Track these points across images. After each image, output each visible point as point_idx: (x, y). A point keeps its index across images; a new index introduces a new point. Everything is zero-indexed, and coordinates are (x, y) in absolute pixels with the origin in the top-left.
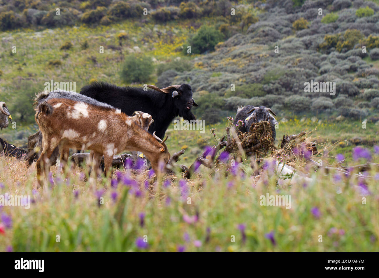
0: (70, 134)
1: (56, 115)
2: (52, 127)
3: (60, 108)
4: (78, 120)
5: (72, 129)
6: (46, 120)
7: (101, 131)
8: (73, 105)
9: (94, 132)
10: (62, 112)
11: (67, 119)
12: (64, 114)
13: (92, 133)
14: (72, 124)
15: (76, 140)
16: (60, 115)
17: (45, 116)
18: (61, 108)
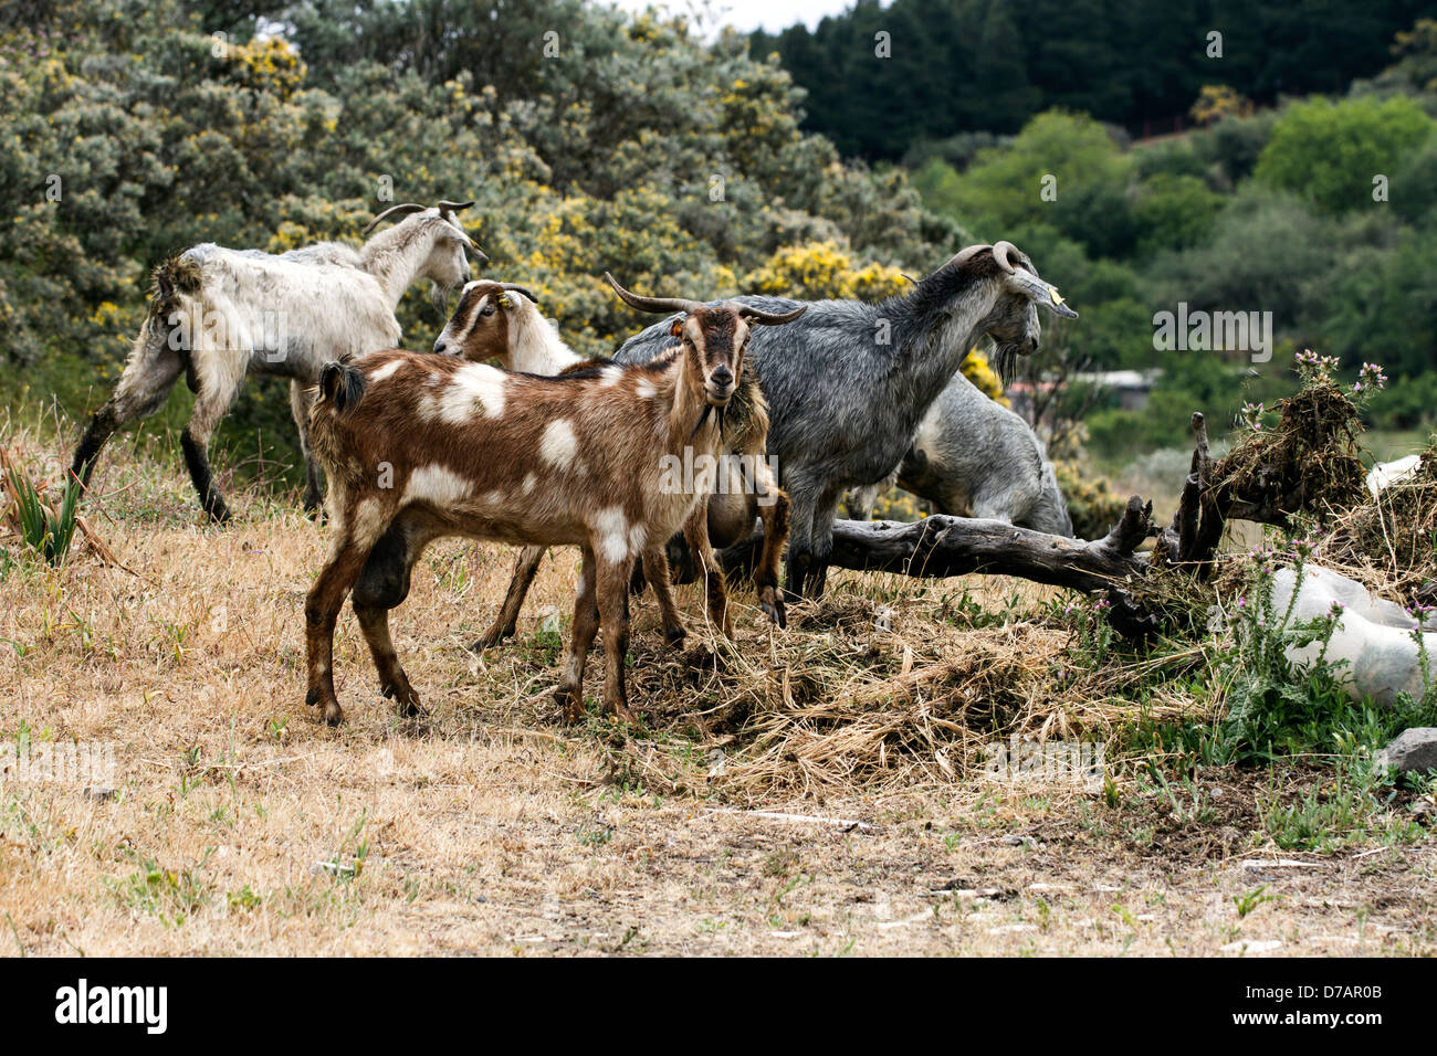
0: (434, 483)
1: (375, 408)
2: (360, 459)
3: (392, 378)
4: (463, 429)
5: (441, 464)
6: (335, 428)
7: (553, 466)
8: (452, 370)
9: (525, 473)
10: (403, 392)
11: (420, 425)
12: (408, 405)
13: (519, 479)
14: (444, 444)
15: (464, 507)
16: (393, 411)
17: (333, 412)
18: (397, 380)
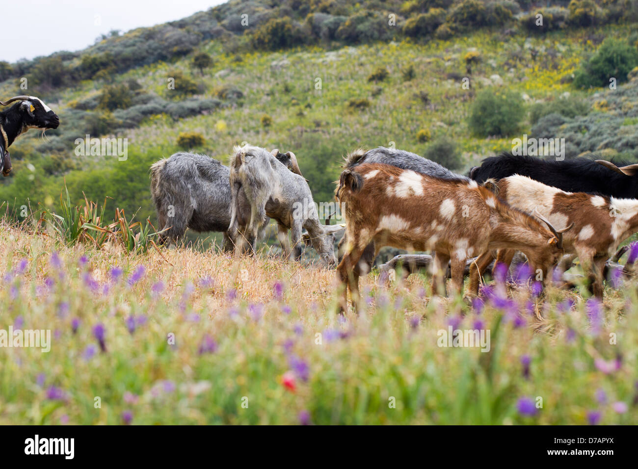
0: (392, 223)
1: (368, 191)
2: (362, 212)
3: (375, 178)
4: (406, 200)
5: (396, 214)
6: (351, 199)
7: (445, 218)
8: (398, 175)
9: (433, 220)
10: (378, 185)
11: (387, 198)
12: (382, 190)
13: (430, 222)
14: (397, 207)
15: (403, 234)
16: (375, 191)
17: (350, 192)
18: (377, 180)
